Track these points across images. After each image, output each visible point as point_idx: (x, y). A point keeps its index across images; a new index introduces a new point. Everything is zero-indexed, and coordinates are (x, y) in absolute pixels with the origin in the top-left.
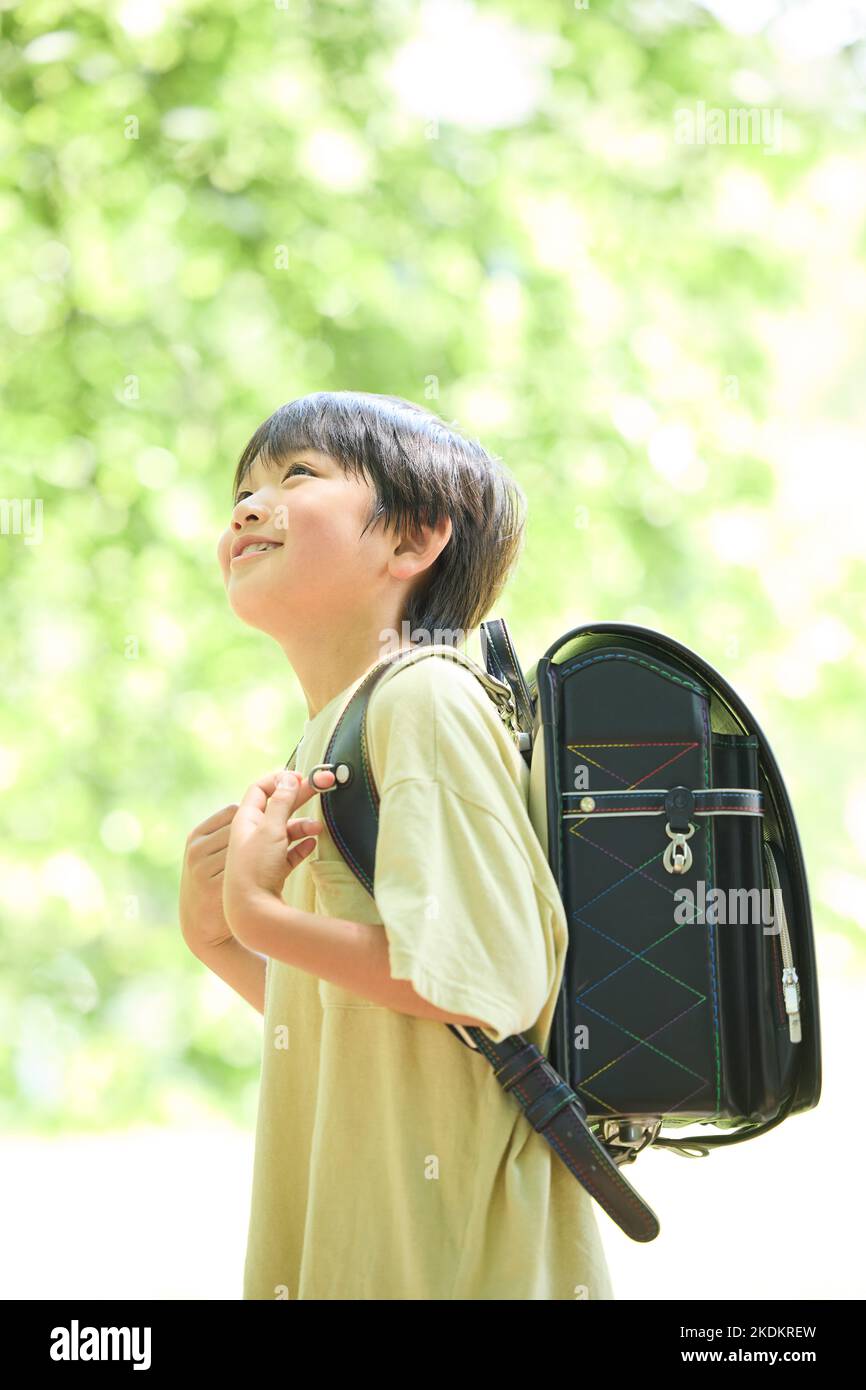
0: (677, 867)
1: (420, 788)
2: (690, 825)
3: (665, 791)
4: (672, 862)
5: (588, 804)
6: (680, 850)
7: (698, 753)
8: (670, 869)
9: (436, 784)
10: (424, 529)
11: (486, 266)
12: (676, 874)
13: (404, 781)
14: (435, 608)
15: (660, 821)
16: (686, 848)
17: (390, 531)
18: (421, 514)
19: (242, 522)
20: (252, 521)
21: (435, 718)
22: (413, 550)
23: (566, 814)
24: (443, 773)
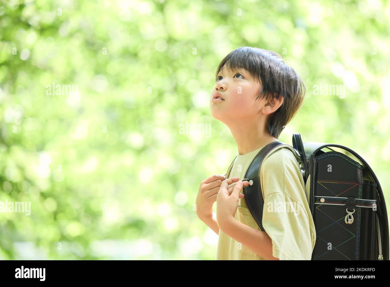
0: (349, 222)
1: (280, 196)
2: (354, 210)
3: (347, 198)
4: (348, 221)
5: (323, 200)
6: (350, 217)
7: (358, 187)
8: (347, 223)
9: (284, 194)
10: (275, 99)
11: (295, 25)
12: (348, 224)
13: (275, 193)
14: (275, 124)
15: (344, 208)
16: (352, 217)
17: (264, 99)
18: (274, 94)
19: (219, 88)
20: (222, 89)
21: (284, 173)
22: (270, 106)
23: (315, 203)
24: (286, 191)
